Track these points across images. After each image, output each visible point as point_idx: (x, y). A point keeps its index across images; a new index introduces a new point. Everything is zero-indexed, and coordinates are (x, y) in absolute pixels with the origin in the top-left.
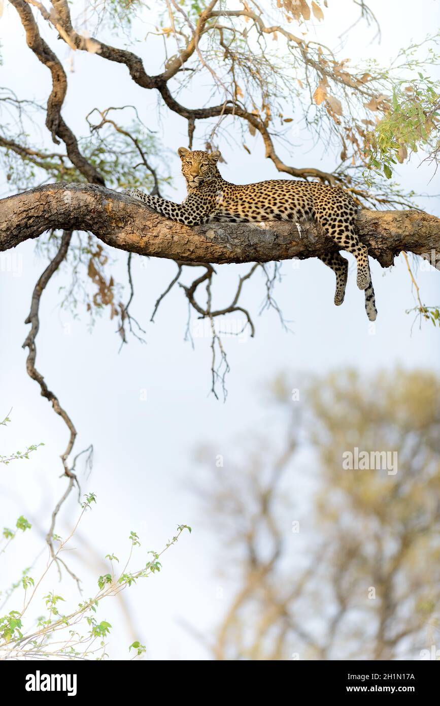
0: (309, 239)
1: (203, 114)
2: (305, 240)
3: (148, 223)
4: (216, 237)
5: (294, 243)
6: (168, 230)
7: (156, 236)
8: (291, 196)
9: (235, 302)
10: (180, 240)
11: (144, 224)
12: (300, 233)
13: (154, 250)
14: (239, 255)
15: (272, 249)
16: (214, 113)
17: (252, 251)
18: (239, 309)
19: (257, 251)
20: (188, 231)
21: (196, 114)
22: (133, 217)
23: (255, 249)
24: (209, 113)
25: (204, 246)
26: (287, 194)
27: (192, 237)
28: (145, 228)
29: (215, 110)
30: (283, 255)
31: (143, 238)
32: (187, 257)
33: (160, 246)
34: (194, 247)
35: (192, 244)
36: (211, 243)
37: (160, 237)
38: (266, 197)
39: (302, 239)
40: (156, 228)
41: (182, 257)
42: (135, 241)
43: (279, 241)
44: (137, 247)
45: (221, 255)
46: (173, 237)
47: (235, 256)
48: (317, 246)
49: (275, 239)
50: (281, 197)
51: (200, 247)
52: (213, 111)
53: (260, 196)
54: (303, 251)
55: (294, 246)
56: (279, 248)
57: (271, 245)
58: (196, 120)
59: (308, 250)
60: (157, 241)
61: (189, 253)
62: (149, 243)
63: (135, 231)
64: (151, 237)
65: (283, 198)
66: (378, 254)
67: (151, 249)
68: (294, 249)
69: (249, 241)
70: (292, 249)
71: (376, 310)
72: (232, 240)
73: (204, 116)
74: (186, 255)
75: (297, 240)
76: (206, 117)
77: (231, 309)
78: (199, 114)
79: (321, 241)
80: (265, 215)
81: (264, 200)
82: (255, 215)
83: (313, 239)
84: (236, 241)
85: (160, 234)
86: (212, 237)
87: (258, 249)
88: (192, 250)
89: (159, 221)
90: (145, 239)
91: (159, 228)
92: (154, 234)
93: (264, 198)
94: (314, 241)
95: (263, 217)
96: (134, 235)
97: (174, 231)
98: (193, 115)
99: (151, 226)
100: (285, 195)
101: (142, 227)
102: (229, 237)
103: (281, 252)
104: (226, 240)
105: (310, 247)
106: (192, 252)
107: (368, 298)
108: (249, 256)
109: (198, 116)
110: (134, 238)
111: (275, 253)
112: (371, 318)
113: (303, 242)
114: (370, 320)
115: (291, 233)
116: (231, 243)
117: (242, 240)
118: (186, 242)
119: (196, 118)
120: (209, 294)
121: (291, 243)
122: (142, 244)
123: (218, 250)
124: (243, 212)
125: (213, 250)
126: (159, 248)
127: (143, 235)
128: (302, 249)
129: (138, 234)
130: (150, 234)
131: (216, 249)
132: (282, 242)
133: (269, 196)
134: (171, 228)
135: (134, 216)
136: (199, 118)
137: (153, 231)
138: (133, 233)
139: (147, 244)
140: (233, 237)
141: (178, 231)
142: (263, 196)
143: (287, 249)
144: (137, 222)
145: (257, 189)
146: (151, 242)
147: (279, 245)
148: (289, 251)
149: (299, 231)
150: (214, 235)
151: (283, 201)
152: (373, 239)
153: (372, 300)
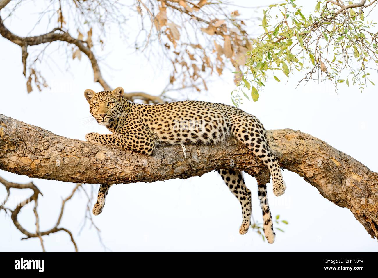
0: (193, 159)
1: (34, 41)
2: (189, 160)
3: (39, 146)
4: (106, 158)
5: (180, 163)
6: (59, 153)
7: (48, 159)
8: (212, 114)
9: (58, 223)
10: (70, 162)
11: (35, 147)
12: (185, 153)
13: (45, 172)
14: (128, 176)
15: (160, 169)
16: (44, 40)
17: (141, 172)
18: (63, 229)
19: (145, 172)
20: (79, 153)
21: (28, 41)
22: (24, 141)
23: (144, 169)
24: (40, 40)
25: (95, 167)
26: (209, 112)
27: (82, 159)
28: (36, 152)
29: (45, 37)
30: (169, 175)
31: (35, 161)
32: (77, 179)
33: (52, 168)
34: (85, 169)
35: (82, 166)
36: (101, 165)
37: (51, 160)
38: (192, 115)
39: (187, 159)
40: (47, 151)
41: (72, 178)
42: (27, 164)
43: (166, 162)
44: (29, 170)
45: (111, 176)
46: (63, 160)
47: (124, 177)
48: (200, 166)
49: (162, 160)
50: (205, 115)
51: (91, 169)
52: (43, 38)
53: (187, 114)
54: (187, 171)
55: (180, 166)
56: (166, 168)
57: (159, 165)
58: (29, 47)
59: (192, 169)
60: (48, 163)
61: (79, 174)
62: (41, 165)
63: (27, 155)
64: (42, 159)
65: (207, 116)
66: (257, 172)
67: (42, 171)
68: (179, 169)
69: (138, 162)
70: (177, 169)
71: (274, 233)
72: (121, 161)
73: (35, 43)
74: (76, 177)
75: (182, 160)
76: (37, 44)
77: (55, 230)
78: (31, 41)
79: (204, 160)
80: (195, 133)
81: (191, 118)
82: (185, 133)
83: (196, 159)
84: (125, 162)
85: (51, 157)
86: (102, 159)
87: (146, 169)
88: (82, 171)
89: (49, 144)
90: (37, 162)
91: (50, 151)
92: (46, 157)
93: (190, 116)
94: (197, 161)
95: (193, 134)
96: (26, 158)
97: (65, 154)
98: (26, 43)
99: (42, 149)
100: (207, 113)
101: (33, 150)
102: (118, 158)
103: (167, 172)
104: (116, 161)
105: (194, 167)
106: (83, 174)
107: (267, 223)
108: (138, 177)
109: (30, 43)
110: (26, 161)
111: (162, 173)
112: (270, 240)
113: (187, 162)
114: (269, 243)
115: (176, 154)
116: (120, 164)
117: (131, 161)
118: (76, 164)
119: (28, 44)
120: (37, 216)
121: (177, 163)
122: (34, 167)
123: (108, 171)
124: (176, 131)
125: (104, 171)
126: (50, 170)
127: (34, 158)
128: (186, 169)
129: (30, 157)
130: (42, 157)
131: (106, 170)
132: (168, 162)
133: (194, 114)
134: (61, 151)
135: (26, 139)
136: (31, 45)
137: (45, 154)
138: (25, 156)
139: (38, 166)
140: (122, 158)
141: (68, 153)
142: (189, 114)
143: (173, 169)
144: (29, 145)
145: (181, 108)
146: (43, 164)
147: (166, 165)
148: (175, 171)
149: (184, 151)
150: (104, 157)
151: (207, 119)
152: (253, 158)
153: (270, 224)
